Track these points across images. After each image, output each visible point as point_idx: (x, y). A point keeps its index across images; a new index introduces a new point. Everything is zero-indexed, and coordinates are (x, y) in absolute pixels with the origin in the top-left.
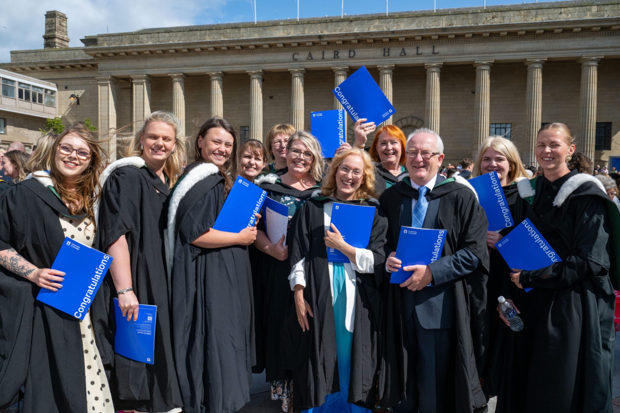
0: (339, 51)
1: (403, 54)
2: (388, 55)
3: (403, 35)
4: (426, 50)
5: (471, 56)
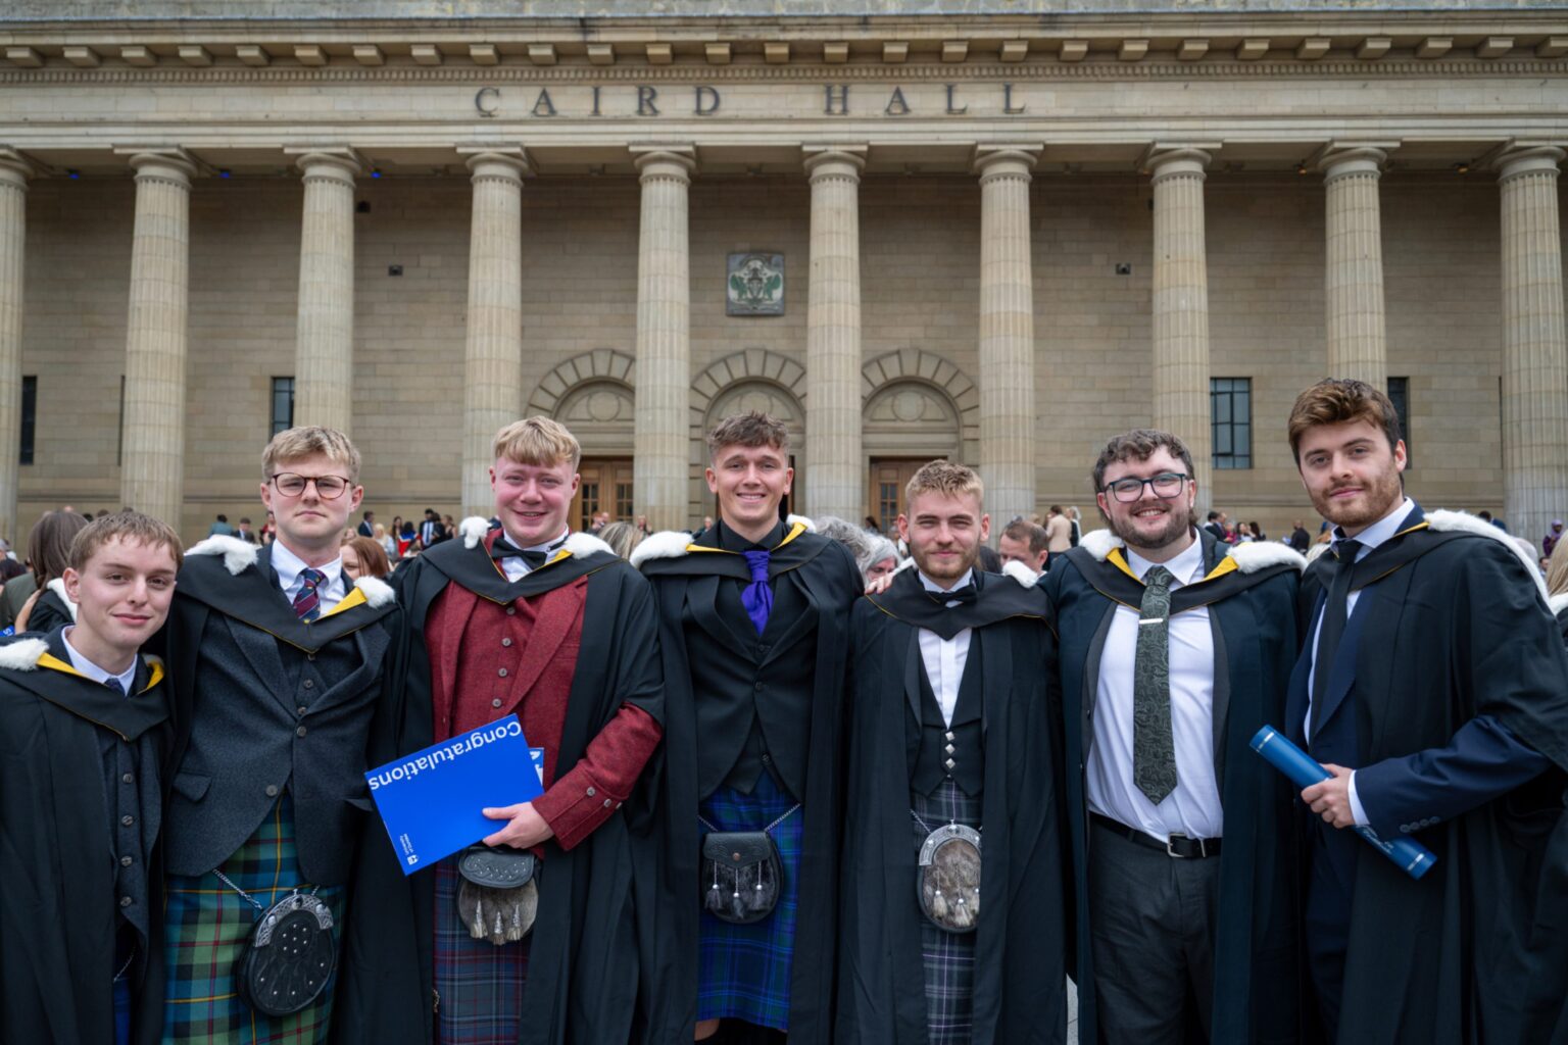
0: (658, 89)
1: (897, 110)
2: (845, 111)
3: (900, 35)
4: (981, 99)
5: (1140, 125)
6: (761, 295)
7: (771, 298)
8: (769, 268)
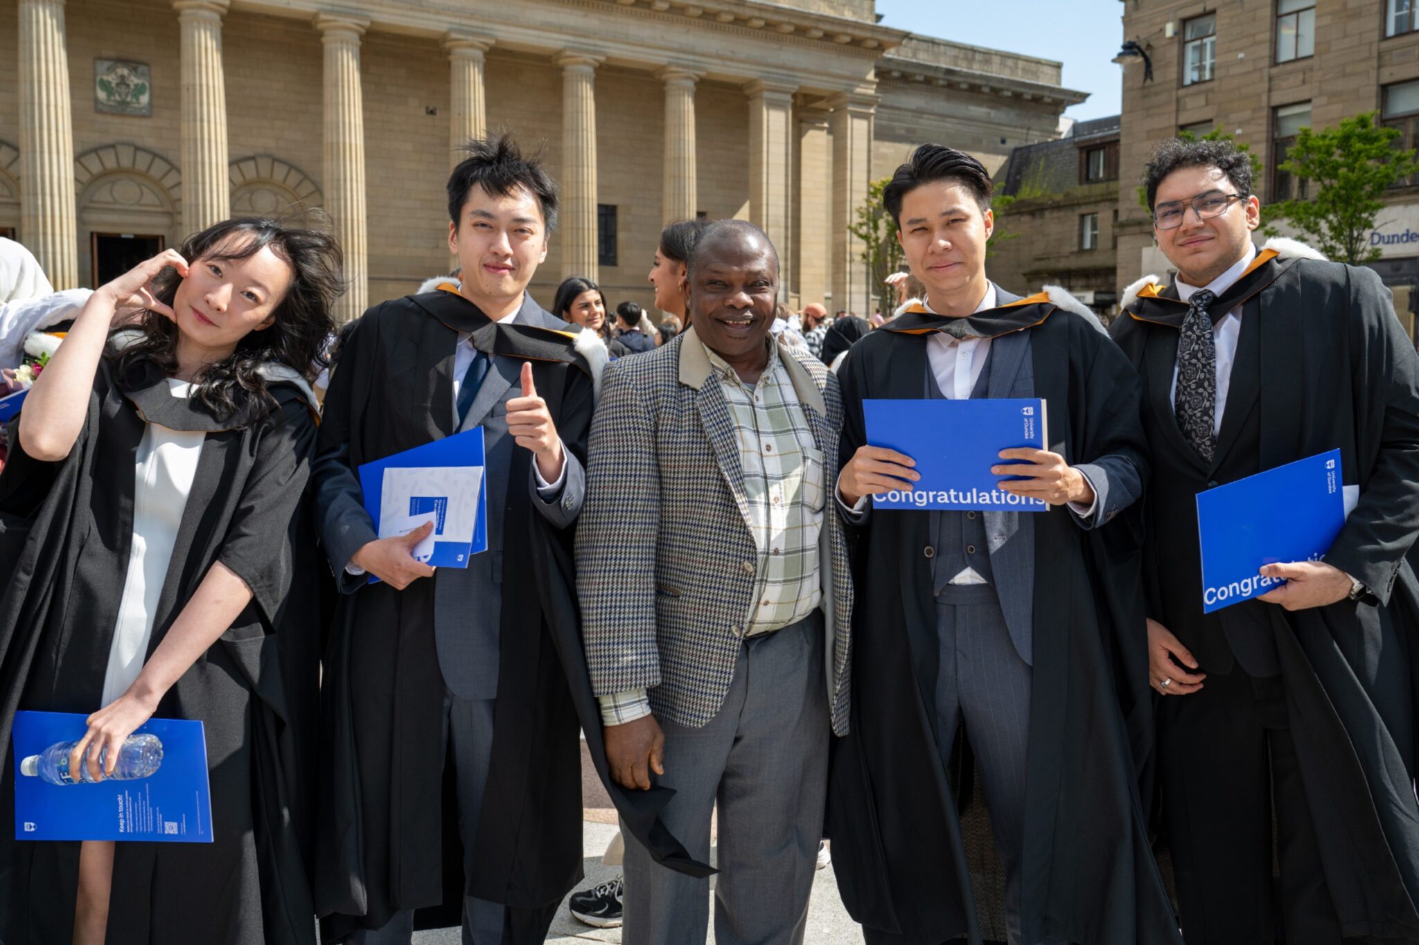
6: (129, 99)
7: (138, 102)
8: (136, 76)
